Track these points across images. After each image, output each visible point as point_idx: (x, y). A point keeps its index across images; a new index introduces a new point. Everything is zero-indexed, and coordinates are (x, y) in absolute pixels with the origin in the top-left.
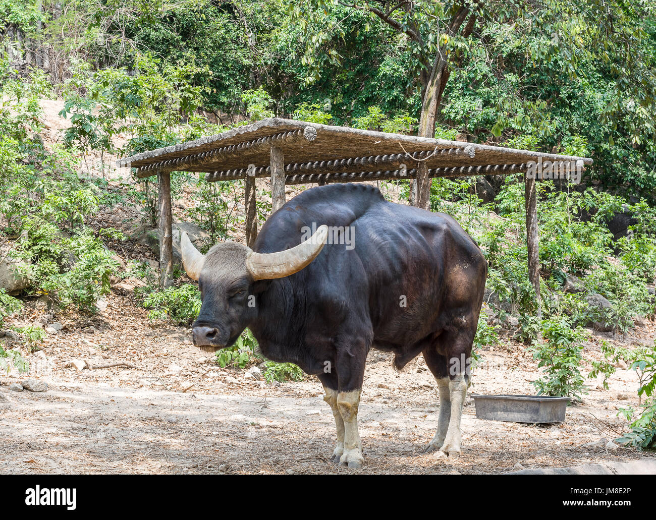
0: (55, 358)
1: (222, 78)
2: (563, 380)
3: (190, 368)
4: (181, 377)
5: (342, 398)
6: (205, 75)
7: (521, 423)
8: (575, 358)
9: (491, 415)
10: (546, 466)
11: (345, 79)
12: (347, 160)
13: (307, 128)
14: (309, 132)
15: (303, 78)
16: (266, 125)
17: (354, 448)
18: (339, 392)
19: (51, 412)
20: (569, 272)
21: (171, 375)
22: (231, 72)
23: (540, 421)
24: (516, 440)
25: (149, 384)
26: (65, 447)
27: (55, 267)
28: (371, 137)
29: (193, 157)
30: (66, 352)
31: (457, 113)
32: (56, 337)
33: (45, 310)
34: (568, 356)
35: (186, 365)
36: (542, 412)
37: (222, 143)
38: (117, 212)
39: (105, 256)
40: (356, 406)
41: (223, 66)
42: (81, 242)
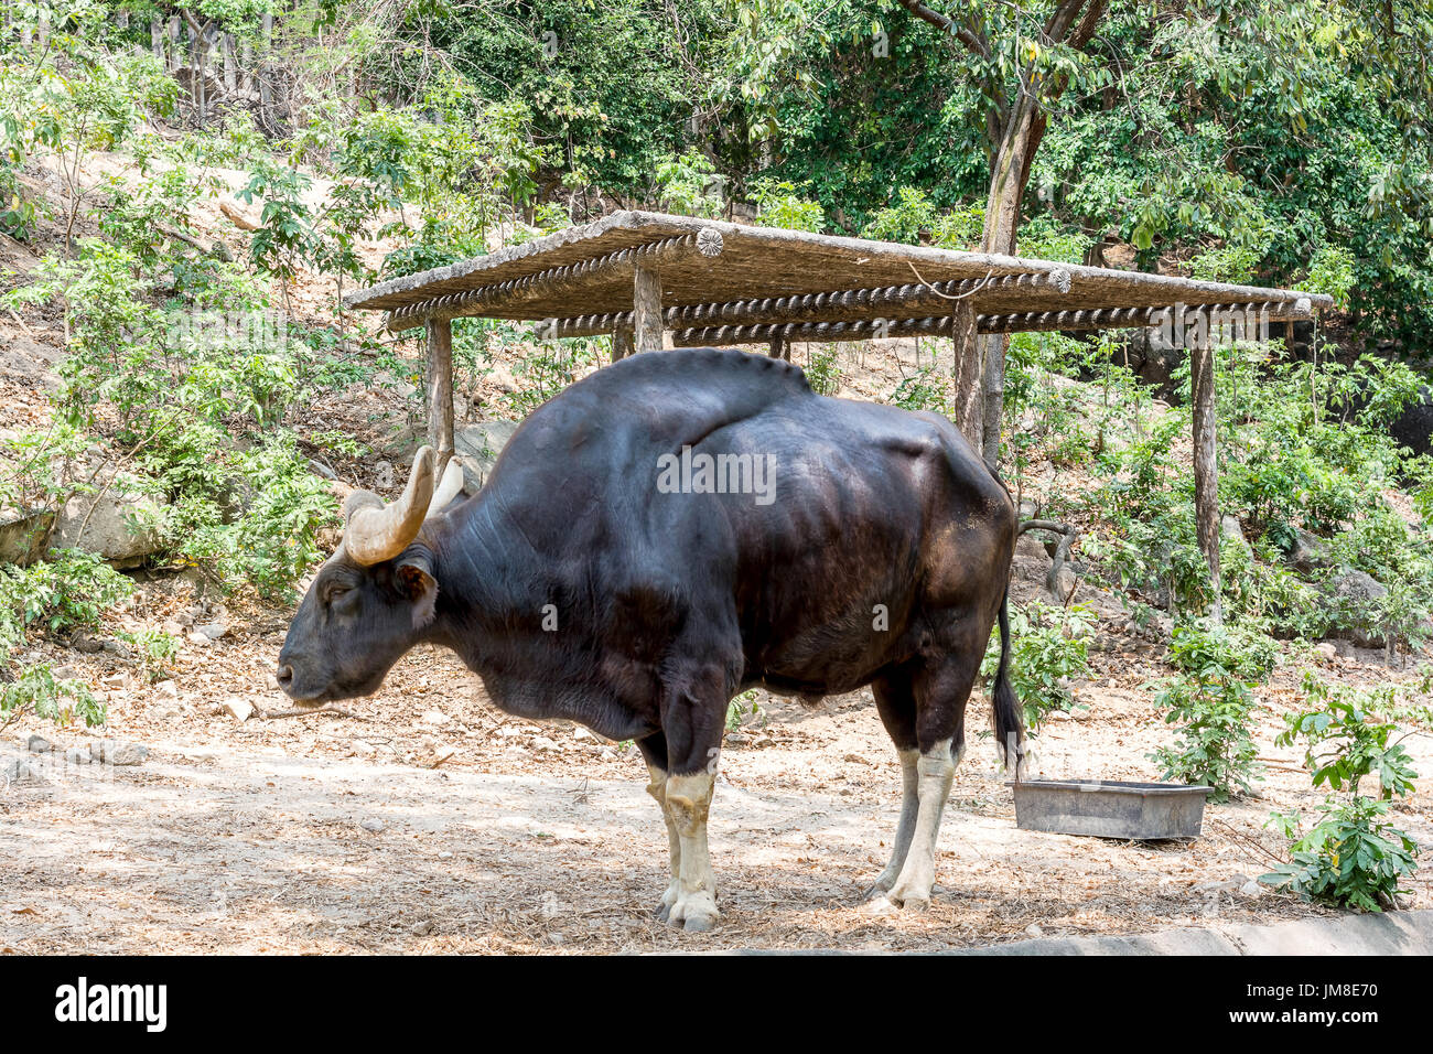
0: (198, 694)
1: (628, 129)
2: (1213, 751)
3: (467, 719)
4: (442, 736)
5: (675, 788)
6: (590, 122)
7: (1105, 839)
8: (1237, 705)
9: (1046, 821)
10: (1091, 931)
11: (875, 131)
12: (815, 296)
13: (703, 231)
14: (706, 240)
15: (789, 128)
16: (618, 225)
17: (698, 890)
18: (670, 776)
19: (131, 807)
20: (1305, 526)
21: (424, 732)
22: (646, 116)
23: (1144, 834)
24: (1081, 874)
25: (371, 749)
26: (116, 883)
27: (213, 510)
28: (845, 249)
29: (491, 289)
30: (222, 684)
31: (1098, 202)
32: (209, 652)
33: (192, 597)
34: (1224, 700)
35: (460, 712)
36: (1148, 815)
37: (540, 261)
38: (364, 400)
39: (310, 488)
40: (704, 805)
41: (630, 103)
42: (265, 461)
